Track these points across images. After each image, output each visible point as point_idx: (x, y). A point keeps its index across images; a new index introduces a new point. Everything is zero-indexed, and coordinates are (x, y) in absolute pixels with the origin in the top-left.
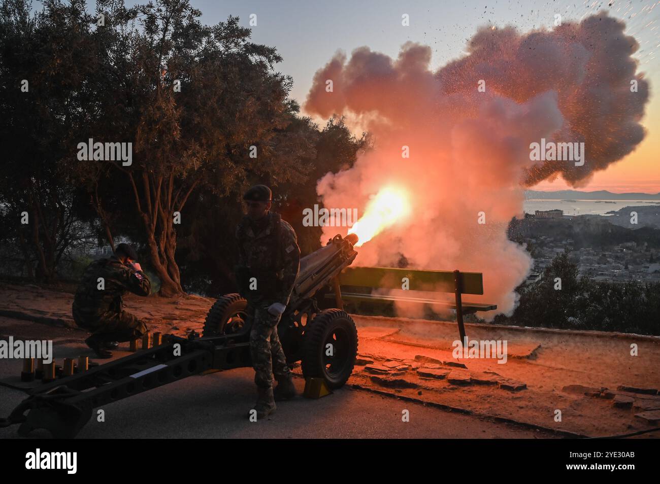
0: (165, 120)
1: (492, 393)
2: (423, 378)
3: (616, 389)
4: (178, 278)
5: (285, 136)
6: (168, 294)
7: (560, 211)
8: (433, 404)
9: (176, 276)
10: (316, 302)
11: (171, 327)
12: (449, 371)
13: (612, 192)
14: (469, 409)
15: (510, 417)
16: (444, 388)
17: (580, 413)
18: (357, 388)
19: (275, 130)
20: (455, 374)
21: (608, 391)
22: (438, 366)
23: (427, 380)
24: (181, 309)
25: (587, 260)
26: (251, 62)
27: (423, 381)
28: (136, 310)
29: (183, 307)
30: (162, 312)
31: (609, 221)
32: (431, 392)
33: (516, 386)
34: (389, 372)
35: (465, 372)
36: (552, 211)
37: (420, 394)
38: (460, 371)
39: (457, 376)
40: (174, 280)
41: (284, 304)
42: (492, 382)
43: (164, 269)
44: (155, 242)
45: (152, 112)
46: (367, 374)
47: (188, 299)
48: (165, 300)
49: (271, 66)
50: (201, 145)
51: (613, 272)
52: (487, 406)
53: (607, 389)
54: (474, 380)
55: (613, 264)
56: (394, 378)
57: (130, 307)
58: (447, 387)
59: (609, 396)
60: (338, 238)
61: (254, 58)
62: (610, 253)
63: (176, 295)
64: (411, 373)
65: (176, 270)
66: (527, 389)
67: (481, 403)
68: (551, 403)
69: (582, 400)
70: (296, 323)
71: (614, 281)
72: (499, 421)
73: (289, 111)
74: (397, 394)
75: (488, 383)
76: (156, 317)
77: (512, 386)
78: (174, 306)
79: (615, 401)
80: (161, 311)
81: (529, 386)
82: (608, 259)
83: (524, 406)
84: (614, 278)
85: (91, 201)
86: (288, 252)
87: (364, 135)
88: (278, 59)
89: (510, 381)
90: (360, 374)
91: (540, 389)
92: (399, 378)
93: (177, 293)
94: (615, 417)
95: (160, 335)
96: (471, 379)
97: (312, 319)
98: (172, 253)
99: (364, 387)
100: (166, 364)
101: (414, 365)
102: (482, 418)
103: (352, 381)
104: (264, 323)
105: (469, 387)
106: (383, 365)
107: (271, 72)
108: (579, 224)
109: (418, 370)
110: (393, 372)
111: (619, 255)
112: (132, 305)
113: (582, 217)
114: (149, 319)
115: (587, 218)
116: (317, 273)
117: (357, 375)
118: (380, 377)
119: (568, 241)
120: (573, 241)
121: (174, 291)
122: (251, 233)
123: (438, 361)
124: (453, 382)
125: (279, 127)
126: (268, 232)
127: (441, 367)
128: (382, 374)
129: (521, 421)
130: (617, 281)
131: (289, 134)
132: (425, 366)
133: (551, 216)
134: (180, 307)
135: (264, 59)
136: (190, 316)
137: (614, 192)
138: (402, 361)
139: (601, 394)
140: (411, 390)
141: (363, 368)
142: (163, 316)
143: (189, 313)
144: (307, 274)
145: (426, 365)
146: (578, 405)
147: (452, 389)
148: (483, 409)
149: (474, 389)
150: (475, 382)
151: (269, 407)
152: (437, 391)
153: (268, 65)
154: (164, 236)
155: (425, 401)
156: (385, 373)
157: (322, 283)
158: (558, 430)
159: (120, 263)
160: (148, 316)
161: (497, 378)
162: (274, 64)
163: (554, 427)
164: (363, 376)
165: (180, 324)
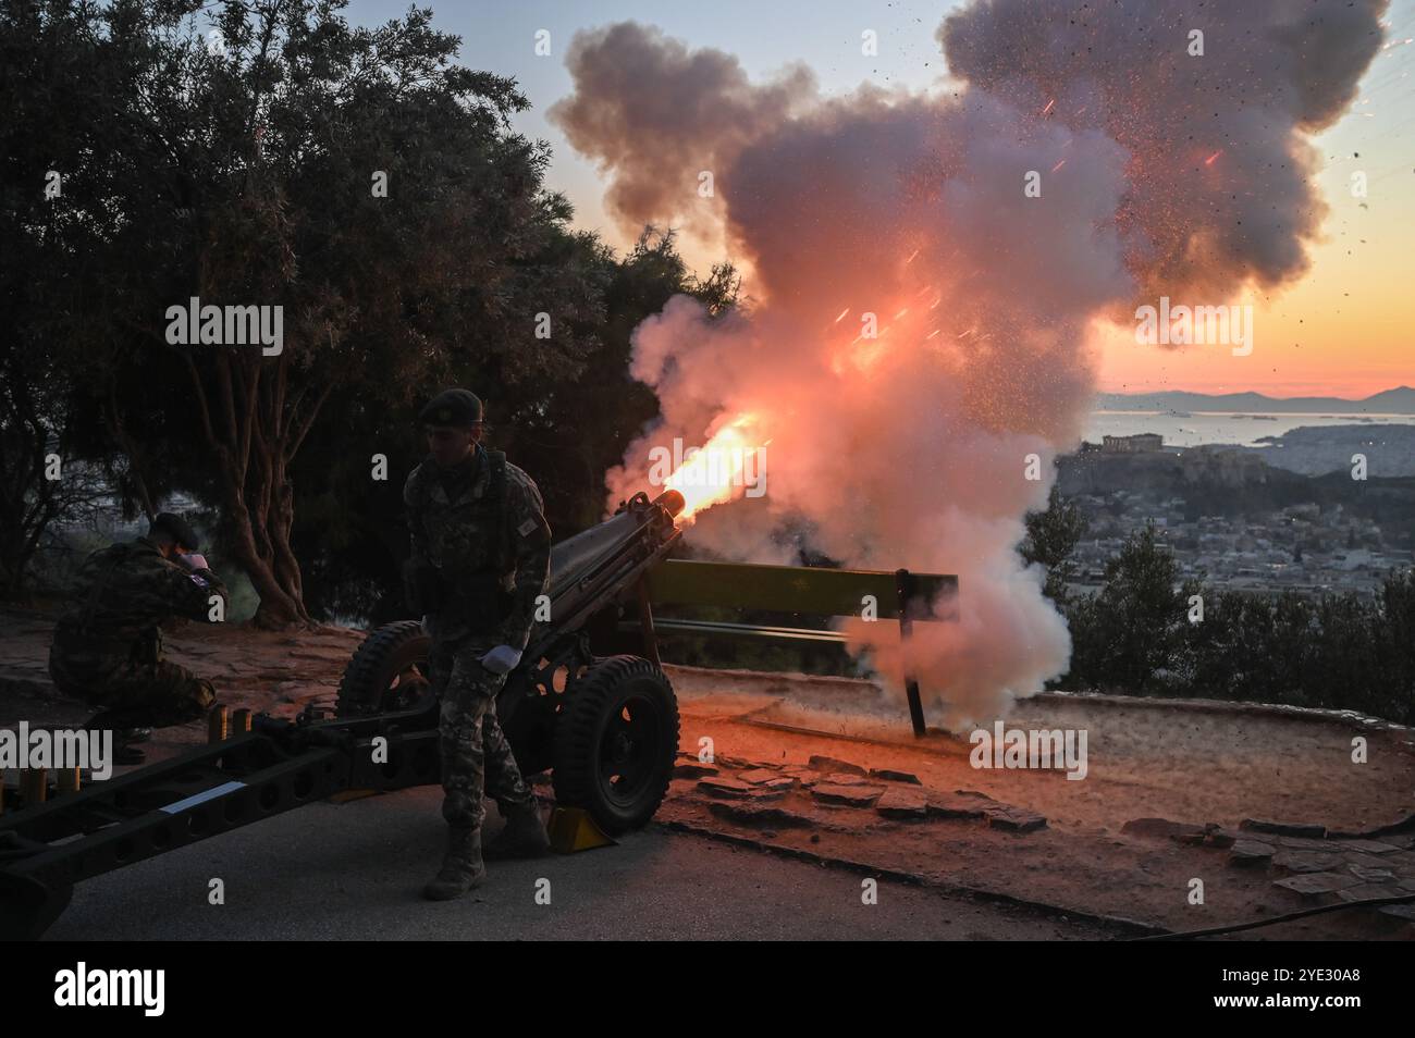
0: (263, 238)
1: (972, 837)
2: (823, 805)
3: (1237, 827)
4: (296, 587)
5: (537, 273)
6: (275, 622)
7: (1155, 436)
8: (841, 862)
9: (292, 584)
10: (588, 641)
11: (275, 696)
12: (880, 791)
13: (1268, 395)
14: (918, 874)
15: (1006, 890)
16: (867, 827)
17: (1158, 880)
18: (678, 828)
19: (512, 261)
20: (895, 796)
21: (1221, 832)
22: (858, 779)
23: (831, 809)
24: (300, 657)
25: (1214, 541)
26: (459, 111)
27: (824, 813)
28: (199, 660)
29: (308, 651)
30: (258, 664)
31: (1261, 459)
32: (840, 835)
33: (1024, 820)
34: (751, 793)
35: (916, 793)
36: (1140, 436)
37: (815, 840)
38: (906, 791)
39: (897, 802)
40: (288, 592)
41: (517, 646)
42: (973, 814)
43: (265, 567)
44: (245, 507)
45: (232, 220)
46: (702, 797)
47: (318, 634)
48: (267, 636)
49: (504, 118)
50: (347, 295)
51: (1270, 569)
52: (960, 866)
53: (1217, 827)
54: (935, 809)
55: (1270, 551)
56: (759, 807)
57: (187, 652)
58: (875, 825)
59: (1223, 843)
60: (640, 500)
61: (468, 101)
62: (1263, 528)
63: (293, 624)
64: (799, 796)
65: (292, 569)
66: (1048, 828)
67: (948, 860)
68: (1099, 858)
69: (1164, 851)
70: (541, 687)
71: (1271, 587)
72: (983, 898)
73: (549, 219)
74: (763, 843)
75: (962, 817)
76: (243, 675)
77: (1016, 821)
78: (283, 650)
79: (1232, 852)
80: (256, 661)
81: (1052, 822)
82: (1260, 541)
83: (1039, 866)
84: (1272, 581)
85: (102, 417)
86: (524, 534)
87: (714, 273)
88: (521, 103)
89: (1011, 811)
90: (689, 798)
91: (1077, 828)
92: (769, 806)
93: (295, 621)
94: (1232, 887)
95: (250, 714)
96: (927, 806)
97: (579, 677)
98: (284, 532)
99: (693, 827)
100: (243, 782)
101: (805, 778)
102: (946, 894)
103: (666, 813)
104: (474, 687)
105: (923, 825)
106: (738, 778)
107: (502, 132)
108: (1198, 464)
109: (814, 789)
110: (759, 793)
111: (1282, 531)
112: (193, 648)
113: (1204, 449)
114: (228, 679)
115: (1215, 452)
116: (591, 577)
117: (679, 800)
118: (731, 803)
119: (1175, 502)
120: (1183, 502)
121: (288, 617)
122: (440, 496)
123: (858, 767)
124: (888, 813)
125: (520, 255)
126: (478, 492)
127: (866, 781)
128: (734, 797)
129: (1031, 898)
130: (1277, 587)
131: (544, 270)
132: (829, 779)
133: (1137, 448)
134: (299, 651)
135: (488, 103)
136: (321, 673)
137: (1273, 396)
138: (781, 768)
139: (1206, 838)
140: (795, 833)
141: (694, 784)
142: (262, 672)
143: (318, 666)
144: (570, 579)
145: (832, 778)
146: (1157, 861)
147: (884, 829)
148: (950, 873)
149: (933, 828)
150: (935, 814)
151: (472, 872)
152: (853, 834)
153: (498, 115)
154: (265, 495)
155: (827, 855)
156: (742, 795)
157: (601, 599)
158: (1107, 916)
159: (158, 555)
160: (225, 672)
161: (985, 806)
162: (512, 114)
163: (1101, 911)
164: (694, 803)
165: (298, 691)
